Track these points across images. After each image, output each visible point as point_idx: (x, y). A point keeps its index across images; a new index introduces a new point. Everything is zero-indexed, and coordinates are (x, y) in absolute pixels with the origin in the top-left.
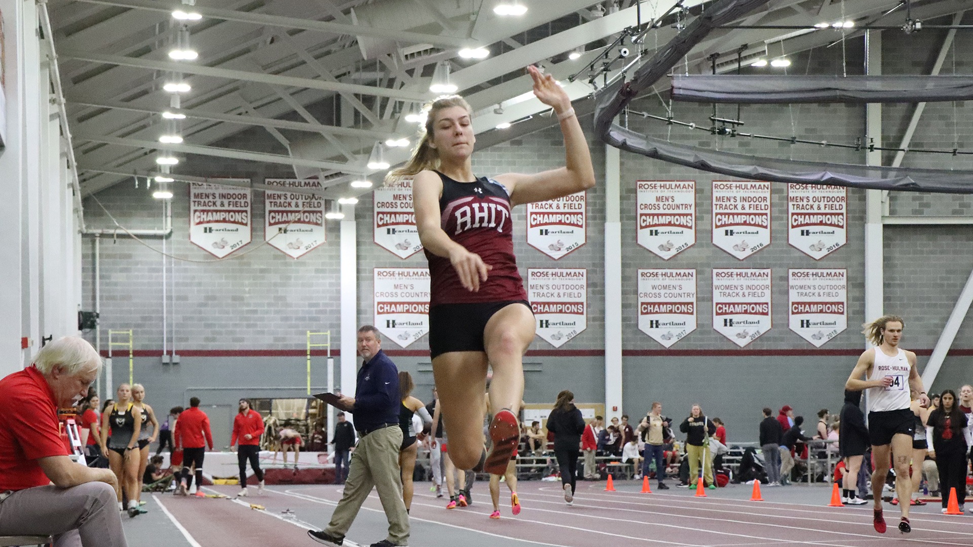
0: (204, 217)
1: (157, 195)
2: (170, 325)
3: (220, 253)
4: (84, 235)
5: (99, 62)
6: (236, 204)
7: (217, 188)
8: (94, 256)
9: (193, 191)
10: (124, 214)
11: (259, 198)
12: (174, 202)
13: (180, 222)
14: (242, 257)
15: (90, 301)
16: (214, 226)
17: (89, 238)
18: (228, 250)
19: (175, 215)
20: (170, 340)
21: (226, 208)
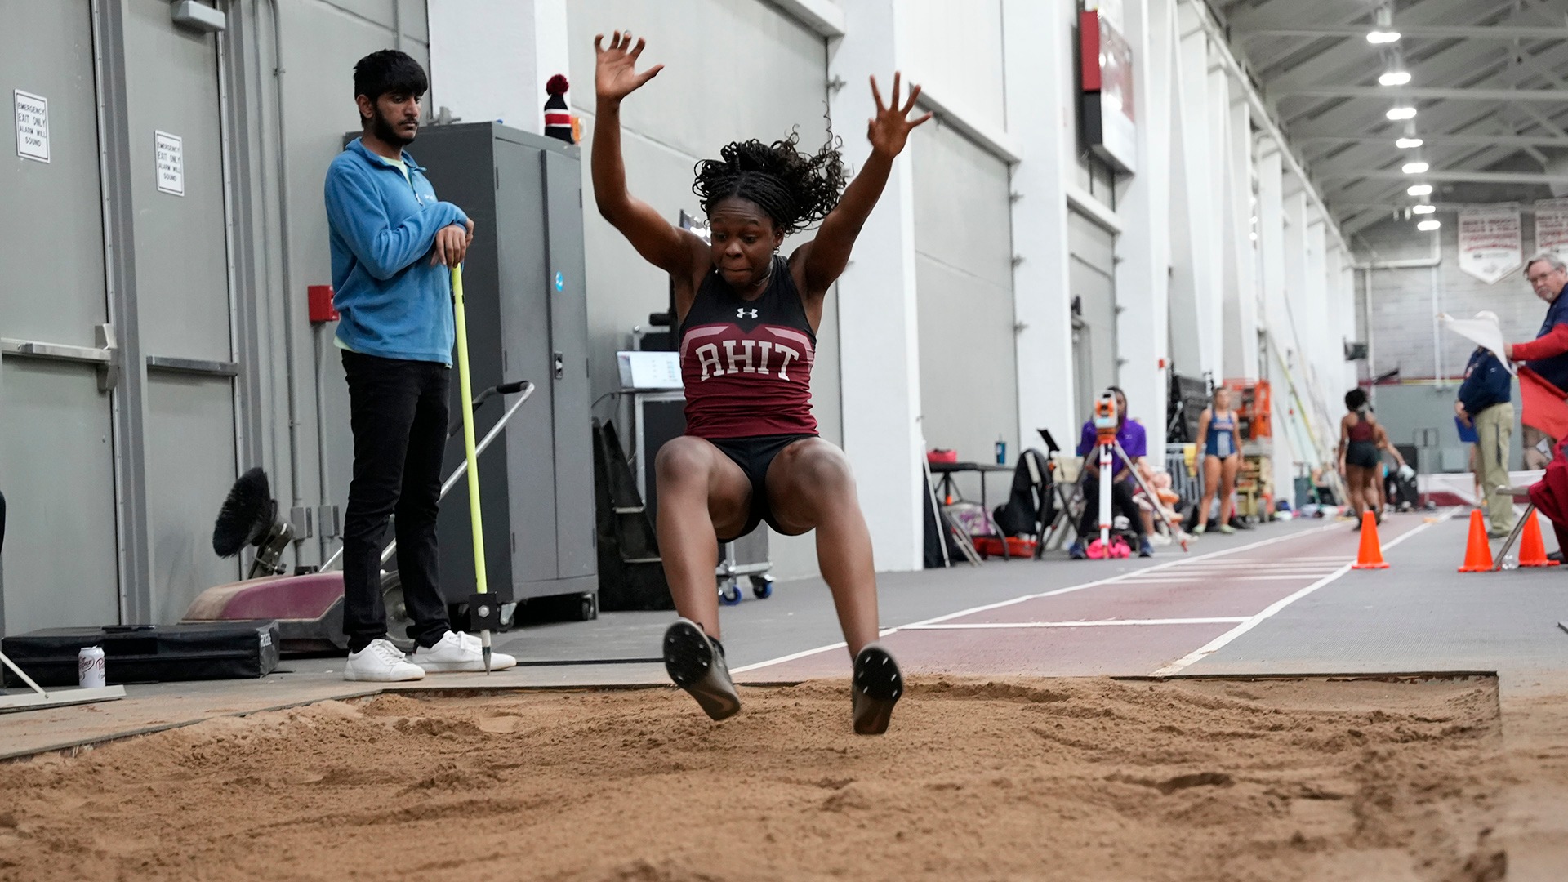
0: (1473, 244)
1: (1423, 226)
2: (1442, 353)
3: (1491, 278)
4: (1356, 270)
5: (1330, 93)
6: (1505, 229)
7: (1485, 214)
8: (1365, 289)
9: (1462, 219)
10: (1394, 246)
11: (1528, 222)
12: (1443, 230)
13: (1449, 251)
14: (1512, 281)
15: (1363, 332)
16: (1484, 252)
17: (1360, 273)
18: (1498, 275)
19: (1444, 244)
20: (1442, 367)
21: (1496, 232)
